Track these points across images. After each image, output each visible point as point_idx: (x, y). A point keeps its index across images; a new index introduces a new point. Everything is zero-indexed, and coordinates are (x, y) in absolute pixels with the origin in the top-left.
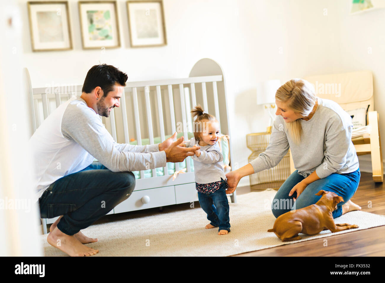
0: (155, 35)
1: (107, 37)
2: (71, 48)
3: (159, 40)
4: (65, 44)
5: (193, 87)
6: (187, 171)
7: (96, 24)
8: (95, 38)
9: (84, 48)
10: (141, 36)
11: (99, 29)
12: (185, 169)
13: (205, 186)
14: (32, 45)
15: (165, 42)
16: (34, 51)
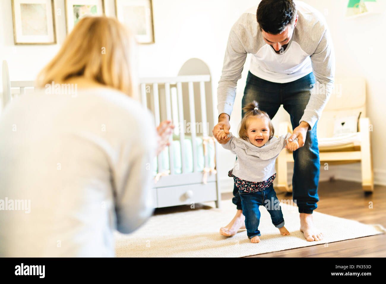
0: (144, 33)
2: (55, 42)
5: (180, 86)
6: (170, 174)
12: (169, 172)
14: (15, 38)
15: (153, 40)
16: (16, 44)
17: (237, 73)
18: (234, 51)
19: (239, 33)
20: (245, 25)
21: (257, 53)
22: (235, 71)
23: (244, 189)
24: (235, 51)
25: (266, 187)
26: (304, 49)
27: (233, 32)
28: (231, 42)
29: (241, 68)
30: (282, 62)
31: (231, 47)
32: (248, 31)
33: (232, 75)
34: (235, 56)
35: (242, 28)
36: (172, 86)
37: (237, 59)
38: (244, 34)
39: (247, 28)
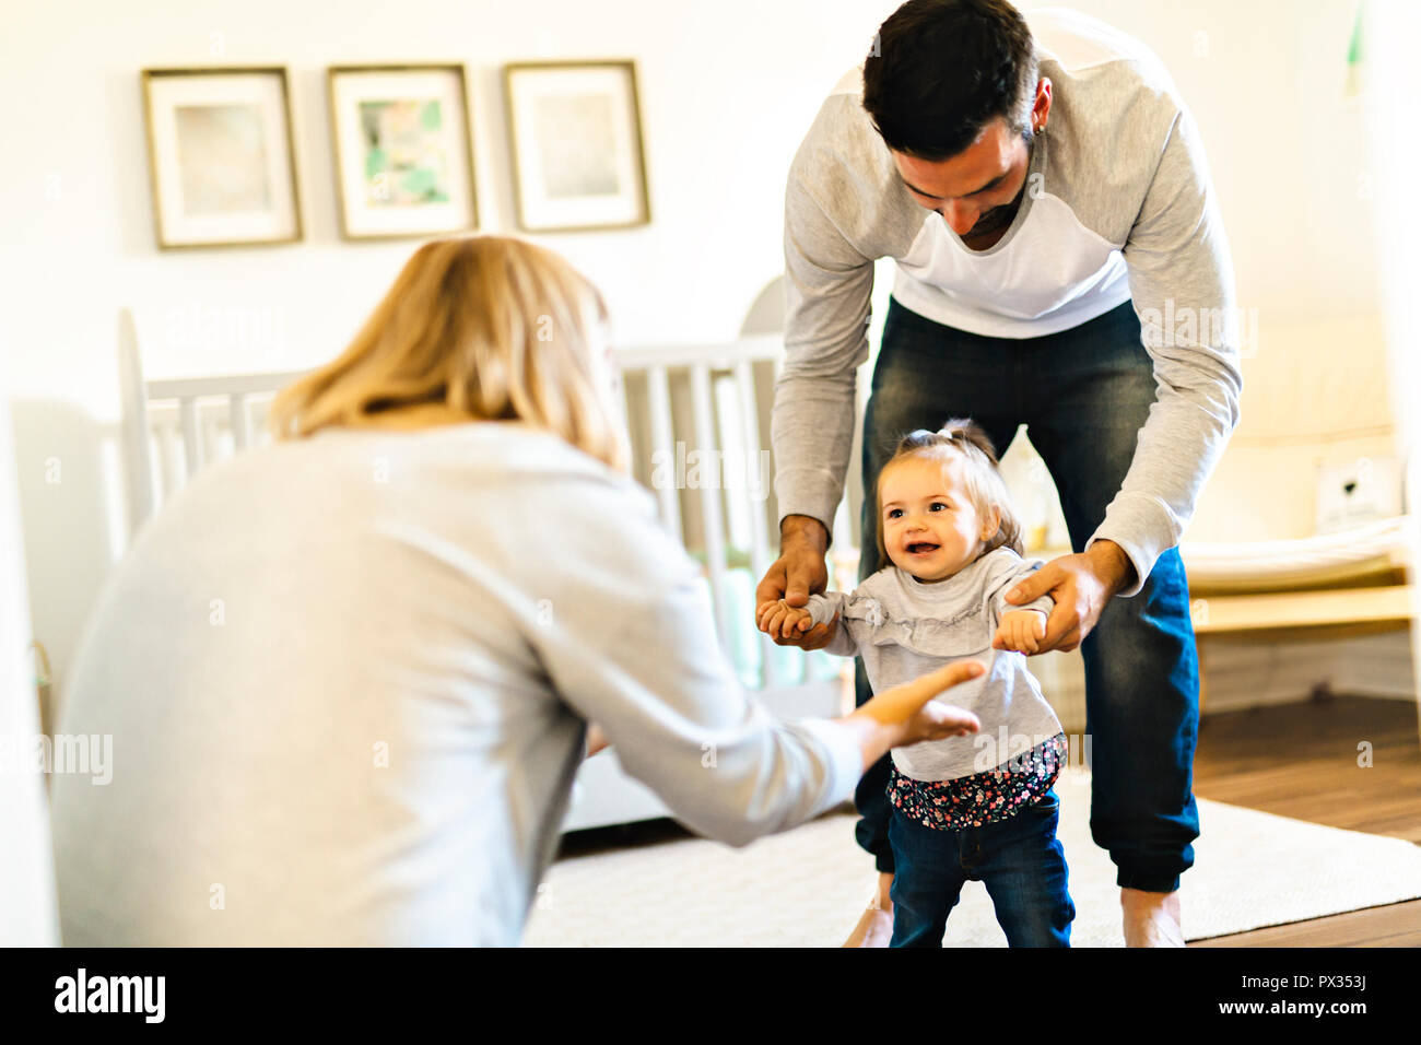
0: (608, 187)
1: (431, 195)
2: (299, 235)
3: (624, 206)
4: (274, 222)
5: (745, 375)
7: (391, 148)
8: (391, 200)
9: (347, 238)
10: (558, 190)
11: (401, 167)
13: (988, 783)
14: (157, 226)
15: (646, 216)
16: (164, 248)
17: (843, 345)
18: (810, 264)
19: (818, 182)
20: (840, 148)
21: (912, 250)
22: (834, 340)
23: (923, 816)
24: (815, 263)
25: (1018, 800)
26: (1091, 223)
27: (796, 186)
28: (794, 228)
29: (857, 324)
30: (1004, 284)
31: (795, 248)
32: (855, 173)
33: (822, 355)
34: (822, 284)
35: (831, 164)
36: (716, 375)
37: (828, 291)
38: (839, 186)
39: (853, 160)
